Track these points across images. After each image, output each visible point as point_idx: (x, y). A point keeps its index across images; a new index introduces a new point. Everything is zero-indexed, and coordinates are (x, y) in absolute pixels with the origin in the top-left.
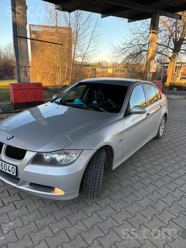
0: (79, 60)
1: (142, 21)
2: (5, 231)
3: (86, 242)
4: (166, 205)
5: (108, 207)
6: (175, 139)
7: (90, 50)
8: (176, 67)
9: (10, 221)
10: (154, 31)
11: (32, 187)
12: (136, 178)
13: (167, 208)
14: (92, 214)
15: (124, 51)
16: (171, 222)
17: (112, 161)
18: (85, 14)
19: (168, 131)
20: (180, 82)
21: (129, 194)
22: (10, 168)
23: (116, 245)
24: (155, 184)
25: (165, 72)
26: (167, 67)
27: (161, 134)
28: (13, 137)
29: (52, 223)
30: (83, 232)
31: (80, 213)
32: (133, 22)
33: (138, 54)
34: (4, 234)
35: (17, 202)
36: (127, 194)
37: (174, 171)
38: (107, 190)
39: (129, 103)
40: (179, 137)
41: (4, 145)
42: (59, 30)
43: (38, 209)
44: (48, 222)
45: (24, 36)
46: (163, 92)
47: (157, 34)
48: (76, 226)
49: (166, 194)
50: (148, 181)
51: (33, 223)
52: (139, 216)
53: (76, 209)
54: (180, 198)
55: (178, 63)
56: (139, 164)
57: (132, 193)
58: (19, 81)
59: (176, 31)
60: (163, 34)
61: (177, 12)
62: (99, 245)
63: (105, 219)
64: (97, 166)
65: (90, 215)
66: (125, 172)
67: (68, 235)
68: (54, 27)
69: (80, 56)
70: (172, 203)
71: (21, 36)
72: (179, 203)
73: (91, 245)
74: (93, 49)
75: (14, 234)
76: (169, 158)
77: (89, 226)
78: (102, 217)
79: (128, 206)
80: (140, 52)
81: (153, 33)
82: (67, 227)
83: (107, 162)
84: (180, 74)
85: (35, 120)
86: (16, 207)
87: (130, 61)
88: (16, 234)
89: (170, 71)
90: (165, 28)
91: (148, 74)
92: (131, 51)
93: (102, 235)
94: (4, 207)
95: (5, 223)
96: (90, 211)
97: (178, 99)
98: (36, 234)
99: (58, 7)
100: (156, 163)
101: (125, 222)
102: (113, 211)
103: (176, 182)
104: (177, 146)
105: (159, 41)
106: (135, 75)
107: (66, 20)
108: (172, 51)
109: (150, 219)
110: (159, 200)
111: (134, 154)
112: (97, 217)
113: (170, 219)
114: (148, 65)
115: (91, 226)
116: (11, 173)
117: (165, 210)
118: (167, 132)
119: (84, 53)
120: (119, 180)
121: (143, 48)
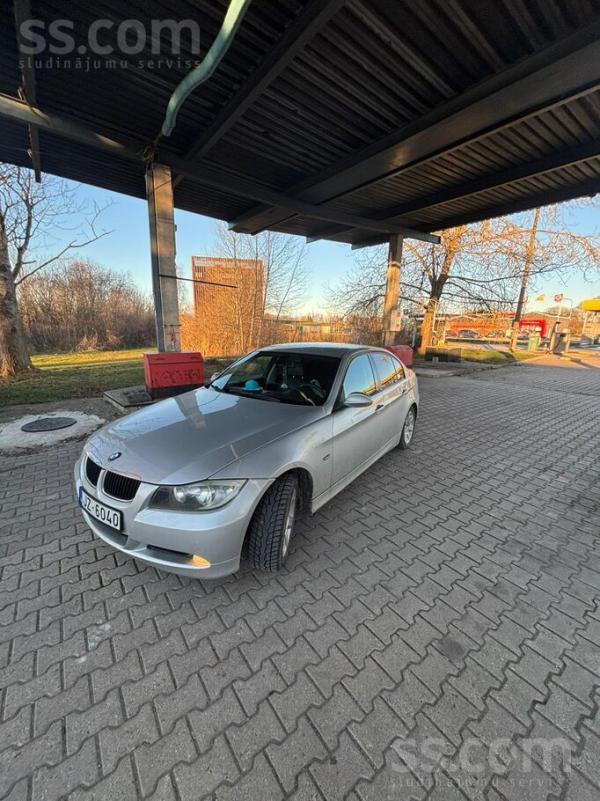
0: (273, 312)
1: (376, 246)
2: (93, 644)
3: (249, 666)
4: (412, 583)
5: (300, 588)
6: (433, 449)
7: (291, 295)
8: (437, 321)
9: (107, 620)
10: (395, 263)
11: (151, 551)
12: (359, 527)
13: (412, 589)
14: (267, 603)
15: (347, 297)
16: (418, 619)
17: (311, 496)
18: (282, 238)
19: (420, 434)
20: (446, 347)
21: (342, 561)
22: (111, 516)
23: (306, 673)
24: (393, 539)
25: (419, 330)
26: (422, 321)
27: (407, 441)
28: (120, 454)
29: (187, 623)
30: (244, 642)
31: (244, 601)
32: (362, 249)
33: (371, 301)
34: (88, 651)
35: (128, 578)
36: (338, 561)
37: (429, 512)
38: (300, 553)
39: (342, 387)
40: (440, 446)
41: (102, 471)
42: (238, 264)
43: (165, 594)
44: (180, 621)
45: (170, 274)
46: (409, 367)
47: (399, 268)
48: (234, 629)
49: (413, 560)
50: (379, 533)
51: (149, 625)
52: (357, 605)
53: (236, 594)
54: (437, 568)
55: (438, 315)
56: (365, 499)
57: (347, 558)
58: (161, 350)
59: (433, 263)
60: (411, 267)
61: (433, 231)
62: (272, 672)
63: (290, 613)
64: (275, 509)
65: (261, 605)
66: (338, 516)
67: (214, 650)
68: (229, 260)
69: (275, 307)
70: (422, 578)
71: (166, 274)
72: (436, 577)
73: (257, 672)
74: (295, 294)
75: (108, 650)
76: (420, 485)
77: (258, 630)
78: (285, 610)
79: (337, 585)
80: (375, 298)
81: (393, 265)
82: (214, 633)
83: (301, 499)
84: (444, 334)
85: (185, 418)
86: (123, 589)
87: (360, 312)
88: (112, 651)
89: (426, 329)
90: (414, 258)
91: (388, 335)
92: (359, 297)
93: (282, 648)
94: (102, 590)
95: (96, 625)
96: (262, 597)
97: (441, 376)
98: (152, 648)
99: (232, 225)
100: (395, 497)
101: (329, 620)
102: (309, 596)
103: (431, 534)
104: (436, 463)
105: (406, 279)
106: (367, 336)
107: (251, 249)
108: (428, 296)
109: (378, 611)
110: (398, 572)
111: (356, 480)
112: (275, 611)
113: (416, 613)
114: (387, 318)
115: (261, 630)
116: (112, 525)
117: (407, 594)
118: (418, 437)
119: (281, 301)
120: (325, 531)
121: (380, 292)
